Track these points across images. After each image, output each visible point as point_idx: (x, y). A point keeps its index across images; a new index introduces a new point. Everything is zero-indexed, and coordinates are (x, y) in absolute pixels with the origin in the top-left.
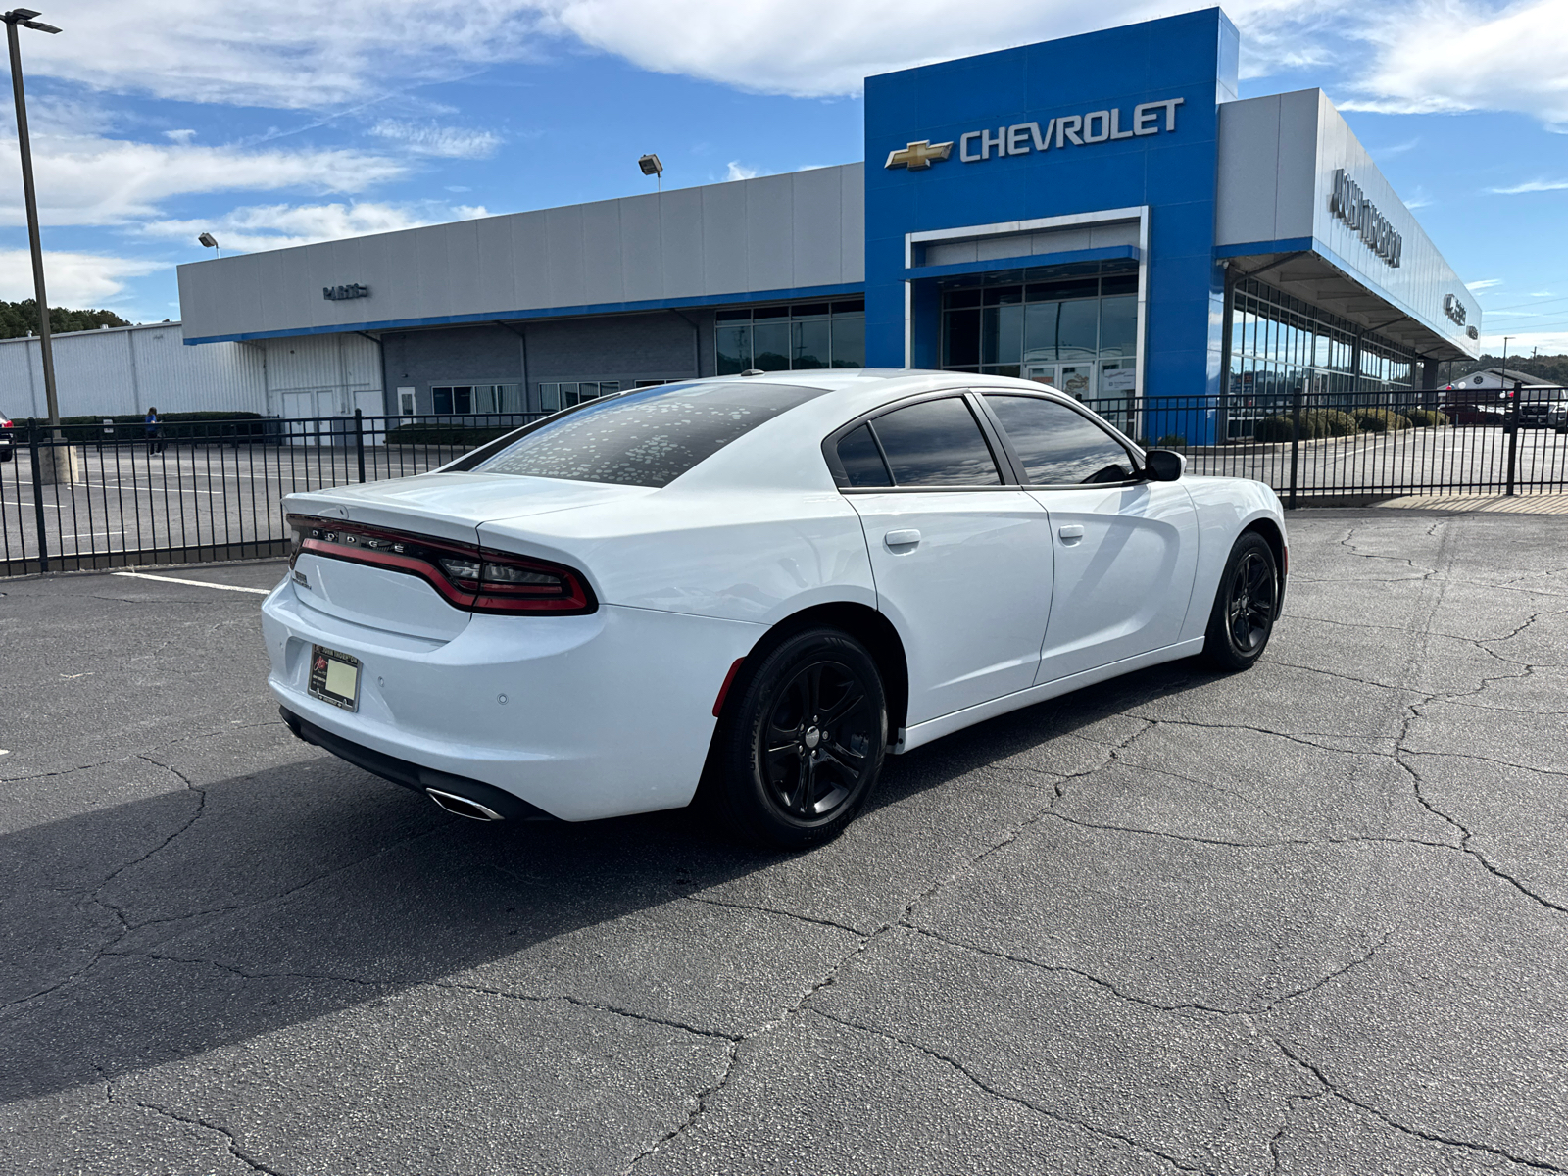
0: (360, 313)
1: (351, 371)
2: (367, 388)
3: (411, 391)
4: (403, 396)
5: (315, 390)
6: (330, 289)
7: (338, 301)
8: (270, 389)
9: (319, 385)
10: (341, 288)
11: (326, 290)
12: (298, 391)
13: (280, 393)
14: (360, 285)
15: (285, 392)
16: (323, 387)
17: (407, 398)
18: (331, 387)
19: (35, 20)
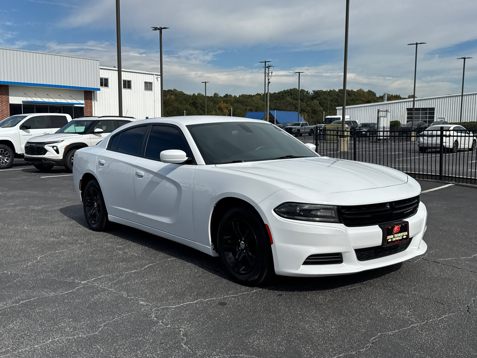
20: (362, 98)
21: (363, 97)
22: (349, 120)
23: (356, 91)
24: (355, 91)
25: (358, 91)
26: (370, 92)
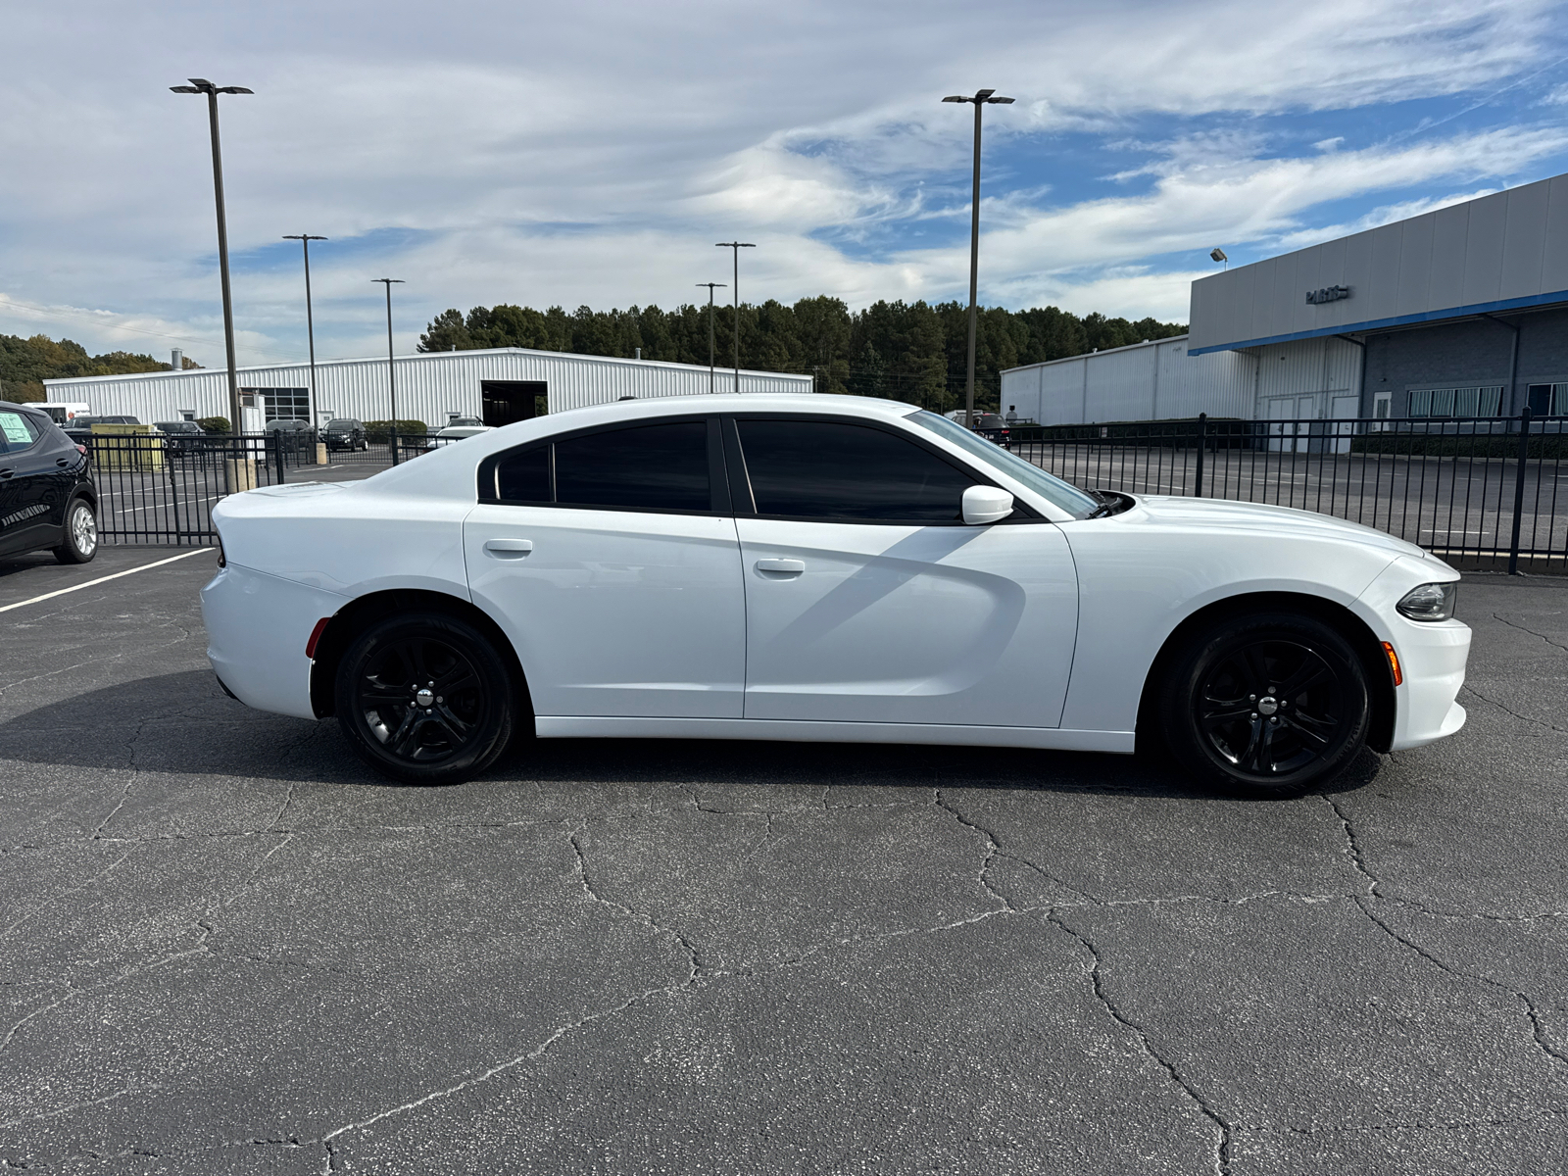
0: (1340, 316)
1: (1333, 377)
2: (1346, 394)
3: (1388, 396)
4: (1379, 401)
5: (1298, 396)
6: (1313, 292)
7: (1320, 306)
8: (1259, 396)
9: (1302, 391)
10: (1322, 291)
11: (1309, 294)
12: (1283, 397)
13: (1267, 400)
14: (1341, 286)
15: (1271, 398)
16: (1305, 393)
17: (1383, 404)
18: (1312, 393)
19: (993, 96)
20: (47, 358)
21: (51, 356)
22: (88, 414)
23: (27, 339)
24: (23, 341)
25: (32, 340)
26: (68, 345)
